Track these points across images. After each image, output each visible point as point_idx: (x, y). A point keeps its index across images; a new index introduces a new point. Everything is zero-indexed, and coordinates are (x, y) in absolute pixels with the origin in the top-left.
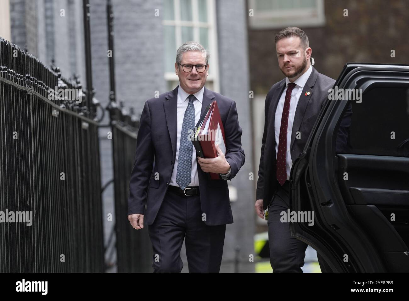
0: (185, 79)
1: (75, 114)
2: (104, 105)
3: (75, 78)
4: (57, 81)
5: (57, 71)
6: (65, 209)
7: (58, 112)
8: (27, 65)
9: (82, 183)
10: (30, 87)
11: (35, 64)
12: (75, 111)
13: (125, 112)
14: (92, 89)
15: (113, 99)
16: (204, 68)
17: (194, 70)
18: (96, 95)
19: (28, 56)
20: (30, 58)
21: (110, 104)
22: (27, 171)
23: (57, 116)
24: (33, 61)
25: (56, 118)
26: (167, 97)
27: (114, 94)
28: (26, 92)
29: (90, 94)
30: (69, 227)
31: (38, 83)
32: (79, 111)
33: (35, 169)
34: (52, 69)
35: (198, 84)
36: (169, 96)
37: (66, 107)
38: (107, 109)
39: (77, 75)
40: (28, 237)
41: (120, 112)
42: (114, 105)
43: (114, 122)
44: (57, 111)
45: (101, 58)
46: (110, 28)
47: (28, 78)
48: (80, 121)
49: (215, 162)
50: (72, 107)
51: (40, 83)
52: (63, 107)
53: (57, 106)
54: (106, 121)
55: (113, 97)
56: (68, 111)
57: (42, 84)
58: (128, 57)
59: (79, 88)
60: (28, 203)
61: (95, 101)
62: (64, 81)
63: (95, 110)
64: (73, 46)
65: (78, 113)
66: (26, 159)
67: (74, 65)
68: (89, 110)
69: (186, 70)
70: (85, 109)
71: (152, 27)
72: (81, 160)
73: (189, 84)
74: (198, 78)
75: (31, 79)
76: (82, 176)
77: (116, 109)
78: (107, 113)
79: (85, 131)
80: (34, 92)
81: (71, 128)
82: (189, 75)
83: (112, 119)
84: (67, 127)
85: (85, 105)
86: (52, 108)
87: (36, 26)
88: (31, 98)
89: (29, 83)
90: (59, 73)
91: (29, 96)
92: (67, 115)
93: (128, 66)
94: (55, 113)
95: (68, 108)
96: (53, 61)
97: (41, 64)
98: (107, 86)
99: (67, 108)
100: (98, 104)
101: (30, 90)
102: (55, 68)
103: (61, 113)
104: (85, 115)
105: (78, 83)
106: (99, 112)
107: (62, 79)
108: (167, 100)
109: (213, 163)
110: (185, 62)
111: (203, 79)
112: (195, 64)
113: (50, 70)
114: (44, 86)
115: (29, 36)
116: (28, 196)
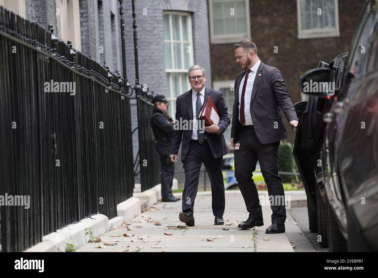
0: (193, 84)
1: (118, 91)
2: (133, 87)
3: (117, 72)
4: (108, 73)
5: (107, 68)
7: (108, 91)
8: (91, 65)
9: (121, 130)
10: (93, 77)
11: (95, 64)
12: (117, 90)
13: (144, 90)
14: (126, 78)
15: (137, 83)
16: (202, 77)
17: (197, 79)
18: (128, 81)
19: (92, 60)
20: (93, 61)
21: (136, 86)
22: (92, 123)
24: (95, 62)
25: (107, 94)
26: (187, 94)
27: (138, 81)
28: (91, 79)
29: (125, 81)
31: (97, 75)
32: (119, 90)
33: (96, 121)
34: (105, 67)
35: (200, 86)
36: (188, 94)
38: (134, 88)
39: (118, 71)
40: (93, 159)
41: (142, 90)
42: (138, 86)
43: (138, 96)
45: (130, 61)
46: (135, 44)
47: (92, 72)
48: (120, 95)
49: (212, 128)
50: (116, 88)
51: (98, 75)
52: (111, 88)
53: (107, 87)
54: (134, 95)
55: (137, 82)
56: (113, 90)
57: (99, 75)
58: (145, 60)
59: (120, 77)
60: (93, 140)
61: (128, 84)
62: (111, 73)
63: (128, 89)
64: (115, 54)
66: (91, 116)
67: (115, 64)
68: (125, 89)
69: (193, 80)
70: (123, 89)
71: (158, 44)
72: (121, 117)
73: (196, 87)
74: (199, 83)
75: (94, 73)
76: (121, 126)
77: (139, 88)
78: (134, 91)
79: (123, 101)
80: (95, 80)
81: (115, 100)
82: (195, 82)
83: (137, 94)
84: (113, 99)
85: (122, 87)
86: (105, 89)
87: (95, 44)
88: (94, 83)
89: (92, 75)
90: (108, 69)
91: (92, 82)
92: (113, 92)
93: (145, 65)
94: (107, 91)
96: (104, 63)
97: (99, 64)
98: (134, 76)
99: (113, 89)
100: (130, 86)
101: (93, 78)
102: (106, 66)
103: (110, 91)
104: (123, 92)
105: (118, 74)
106: (130, 90)
107: (110, 73)
108: (187, 96)
109: (210, 128)
110: (192, 76)
111: (202, 83)
112: (197, 76)
113: (104, 68)
114: (100, 76)
115: (91, 49)
116: (92, 137)
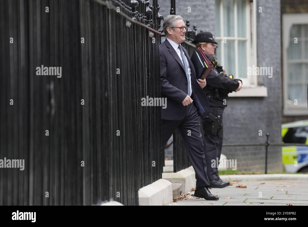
1: (144, 25)
6: (135, 100)
7: (131, 24)
12: (144, 23)
14: (157, 5)
18: (160, 10)
23: (129, 26)
25: (129, 28)
28: (106, 6)
29: (156, 10)
30: (138, 115)
32: (147, 23)
37: (136, 19)
44: (130, 22)
48: (147, 31)
50: (142, 20)
52: (135, 20)
53: (130, 18)
56: (138, 23)
59: (148, 4)
61: (160, 15)
63: (159, 23)
65: (146, 25)
68: (155, 23)
70: (152, 22)
72: (148, 62)
76: (148, 75)
80: (113, 7)
81: (140, 37)
84: (138, 35)
85: (151, 19)
86: (126, 20)
88: (110, 11)
91: (108, 9)
92: (137, 25)
94: (128, 24)
95: (138, 20)
100: (162, 18)
103: (133, 24)
104: (152, 26)
116: (106, 89)
